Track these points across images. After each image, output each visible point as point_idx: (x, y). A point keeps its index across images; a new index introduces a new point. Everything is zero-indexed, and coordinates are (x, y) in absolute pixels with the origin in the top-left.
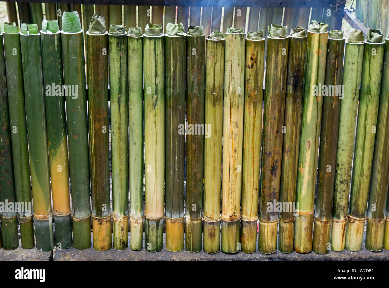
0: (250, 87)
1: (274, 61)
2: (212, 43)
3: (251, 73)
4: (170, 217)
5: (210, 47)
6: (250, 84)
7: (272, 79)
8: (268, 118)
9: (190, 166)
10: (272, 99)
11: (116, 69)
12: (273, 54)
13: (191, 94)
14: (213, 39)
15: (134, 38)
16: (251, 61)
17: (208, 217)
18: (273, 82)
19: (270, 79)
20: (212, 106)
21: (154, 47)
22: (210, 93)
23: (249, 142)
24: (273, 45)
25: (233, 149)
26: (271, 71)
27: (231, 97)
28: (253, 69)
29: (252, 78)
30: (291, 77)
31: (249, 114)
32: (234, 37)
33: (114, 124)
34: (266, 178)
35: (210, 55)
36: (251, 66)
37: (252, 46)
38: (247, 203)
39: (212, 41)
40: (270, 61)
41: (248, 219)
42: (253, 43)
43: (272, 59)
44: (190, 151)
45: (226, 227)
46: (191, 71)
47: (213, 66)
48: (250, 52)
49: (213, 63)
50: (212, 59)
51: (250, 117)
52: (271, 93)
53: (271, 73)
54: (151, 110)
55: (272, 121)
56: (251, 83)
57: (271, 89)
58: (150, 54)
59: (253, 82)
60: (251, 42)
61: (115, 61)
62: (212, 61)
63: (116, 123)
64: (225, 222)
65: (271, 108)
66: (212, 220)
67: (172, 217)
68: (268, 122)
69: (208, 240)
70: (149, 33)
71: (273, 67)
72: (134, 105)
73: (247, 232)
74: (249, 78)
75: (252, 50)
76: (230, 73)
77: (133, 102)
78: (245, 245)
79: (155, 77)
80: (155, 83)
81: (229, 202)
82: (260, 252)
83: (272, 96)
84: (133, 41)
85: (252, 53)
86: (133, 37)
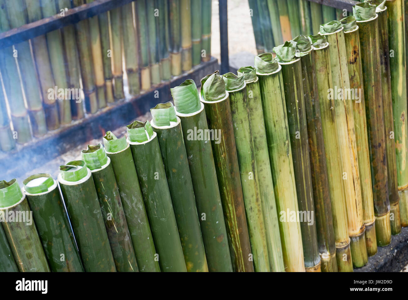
0: (356, 83)
1: (372, 45)
2: (322, 52)
3: (355, 69)
4: (313, 265)
5: (321, 57)
6: (356, 81)
7: (372, 65)
8: (373, 109)
9: (322, 200)
10: (375, 87)
11: (246, 131)
12: (371, 38)
13: (313, 120)
14: (322, 47)
15: (255, 83)
16: (354, 55)
17: (342, 243)
18: (373, 69)
19: (370, 67)
20: (332, 123)
21: (279, 84)
22: (327, 110)
23: (362, 143)
24: (370, 28)
25: (354, 159)
26: (370, 58)
27: (345, 104)
28: (357, 63)
29: (357, 73)
30: (383, 56)
31: (358, 114)
32: (338, 35)
33: (251, 199)
34: (378, 172)
35: (321, 66)
36: (354, 61)
37: (353, 38)
38: (368, 206)
39: (321, 50)
40: (367, 47)
41: (371, 222)
42: (353, 34)
43: (369, 44)
44: (320, 183)
45: (357, 241)
46: (310, 94)
47: (327, 78)
48: (351, 45)
49: (326, 75)
50: (324, 71)
51: (360, 116)
52: (373, 81)
53: (370, 61)
54: (285, 160)
55: (378, 110)
56: (357, 79)
57: (373, 77)
58: (275, 94)
59: (358, 77)
60: (351, 34)
61: (244, 122)
62: (325, 72)
63: (253, 196)
64: (356, 238)
65: (375, 97)
66: (347, 243)
67: (315, 264)
68: (373, 113)
69: (346, 265)
70: (269, 70)
71: (372, 52)
72: (265, 164)
73: (371, 235)
74: (353, 75)
75: (353, 42)
76: (340, 77)
77: (263, 161)
78: (372, 248)
79: (284, 120)
80: (285, 126)
81: (357, 215)
82: (380, 246)
83: (375, 83)
84: (253, 88)
85: (353, 46)
86: (253, 83)
